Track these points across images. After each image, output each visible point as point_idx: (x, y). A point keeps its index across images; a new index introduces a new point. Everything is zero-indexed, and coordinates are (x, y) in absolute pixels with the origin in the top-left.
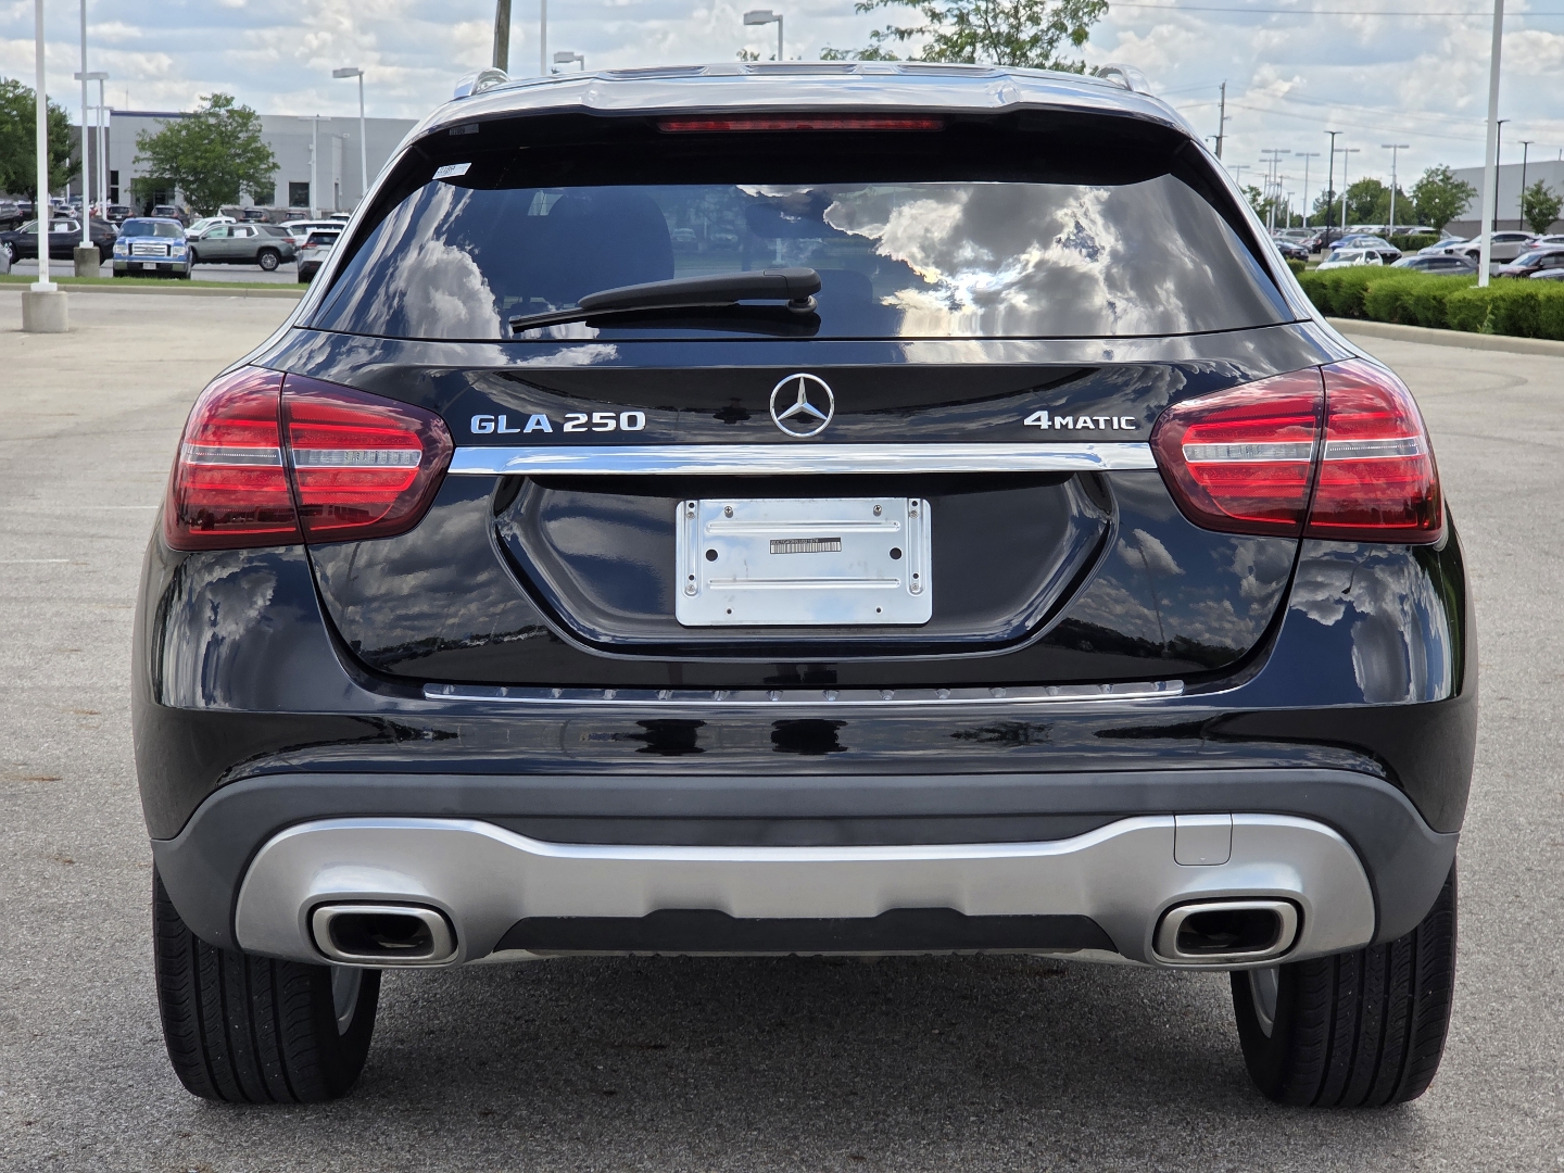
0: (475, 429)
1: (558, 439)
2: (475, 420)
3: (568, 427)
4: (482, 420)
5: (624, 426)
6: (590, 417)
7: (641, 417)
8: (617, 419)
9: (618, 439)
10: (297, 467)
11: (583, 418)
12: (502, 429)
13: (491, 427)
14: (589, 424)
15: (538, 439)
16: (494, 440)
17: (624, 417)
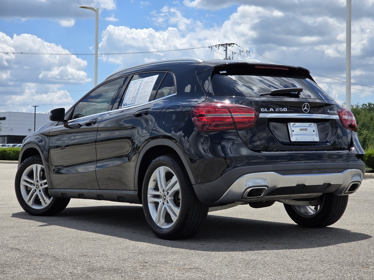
0: (262, 111)
1: (275, 112)
2: (262, 109)
3: (276, 110)
4: (263, 109)
5: (284, 110)
6: (279, 109)
7: (286, 109)
8: (283, 109)
9: (283, 112)
10: (234, 117)
11: (278, 109)
12: (266, 111)
13: (264, 110)
14: (279, 110)
15: (272, 112)
16: (265, 112)
17: (284, 109)
